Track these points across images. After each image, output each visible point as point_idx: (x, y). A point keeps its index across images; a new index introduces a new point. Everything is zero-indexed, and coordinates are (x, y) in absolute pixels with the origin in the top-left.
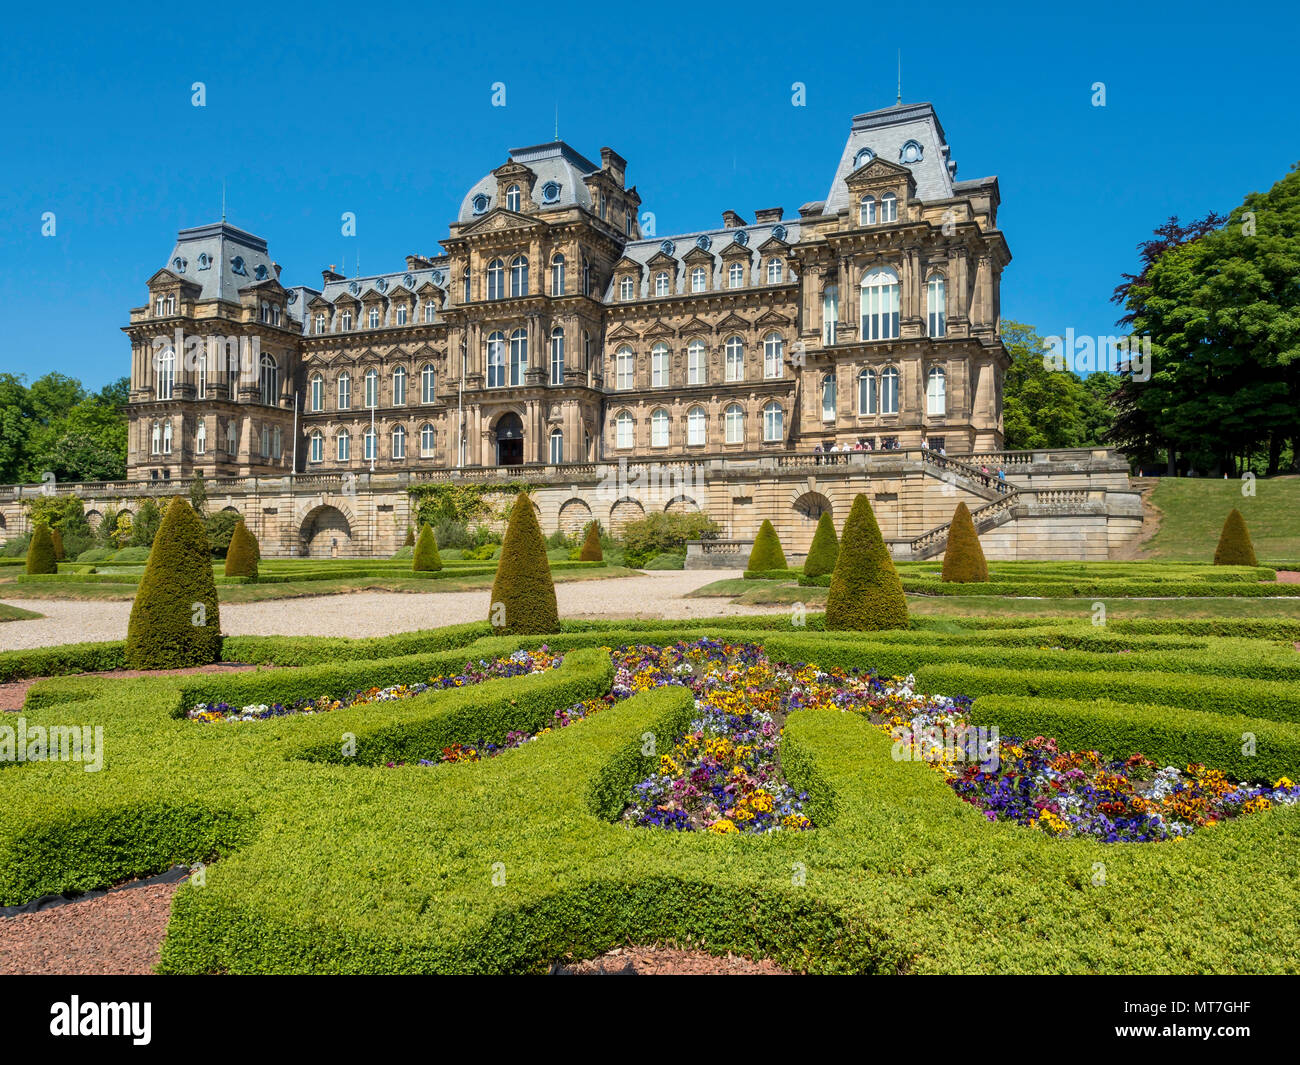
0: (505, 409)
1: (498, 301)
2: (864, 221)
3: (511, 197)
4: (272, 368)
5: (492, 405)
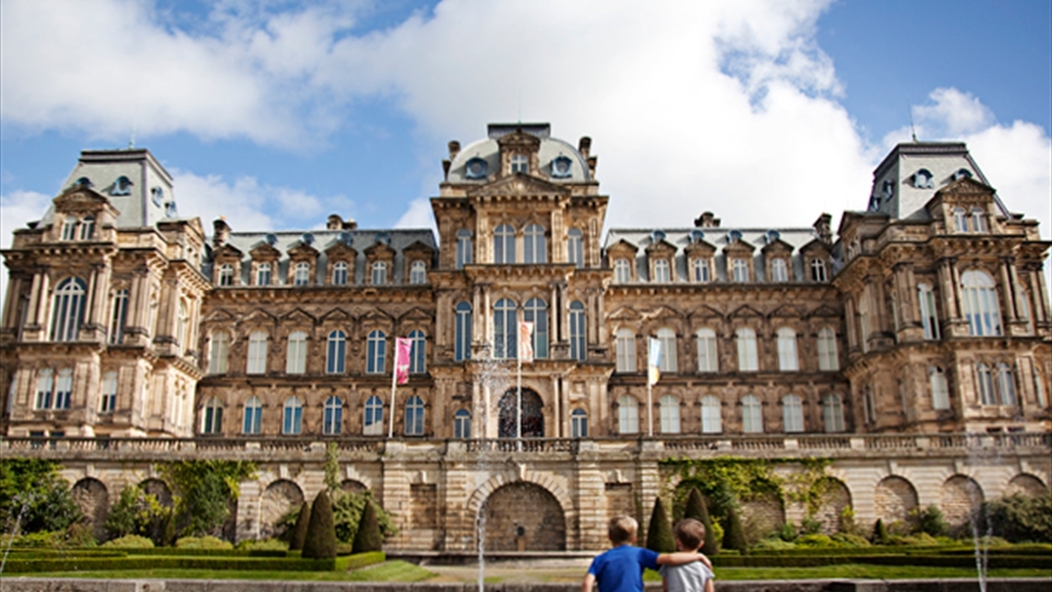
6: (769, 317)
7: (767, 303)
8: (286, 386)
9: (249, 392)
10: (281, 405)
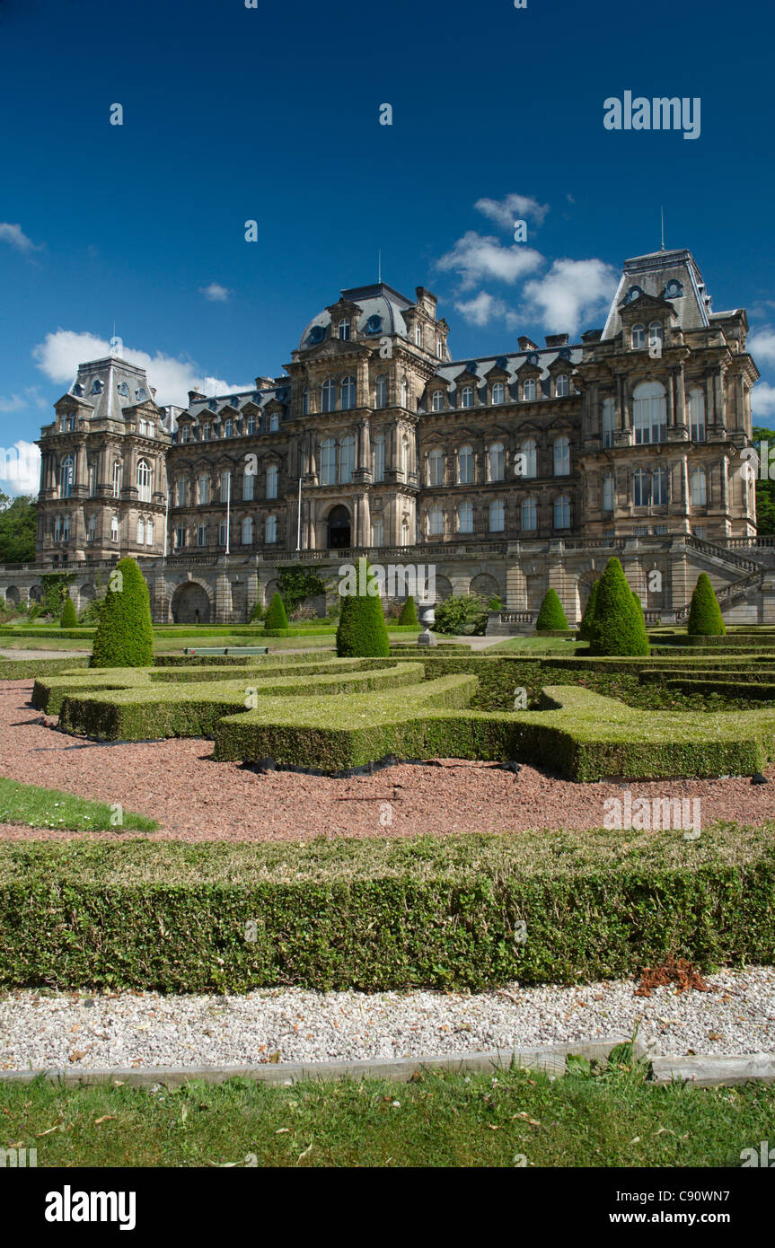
0: (336, 502)
1: (331, 413)
2: (635, 345)
3: (342, 329)
4: (147, 470)
5: (325, 499)
6: (547, 429)
7: (547, 416)
8: (219, 511)
9: (198, 517)
10: (217, 525)
